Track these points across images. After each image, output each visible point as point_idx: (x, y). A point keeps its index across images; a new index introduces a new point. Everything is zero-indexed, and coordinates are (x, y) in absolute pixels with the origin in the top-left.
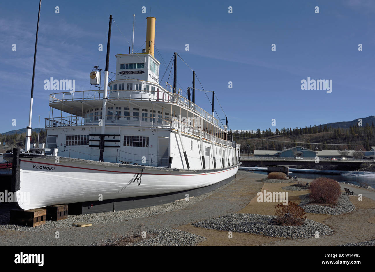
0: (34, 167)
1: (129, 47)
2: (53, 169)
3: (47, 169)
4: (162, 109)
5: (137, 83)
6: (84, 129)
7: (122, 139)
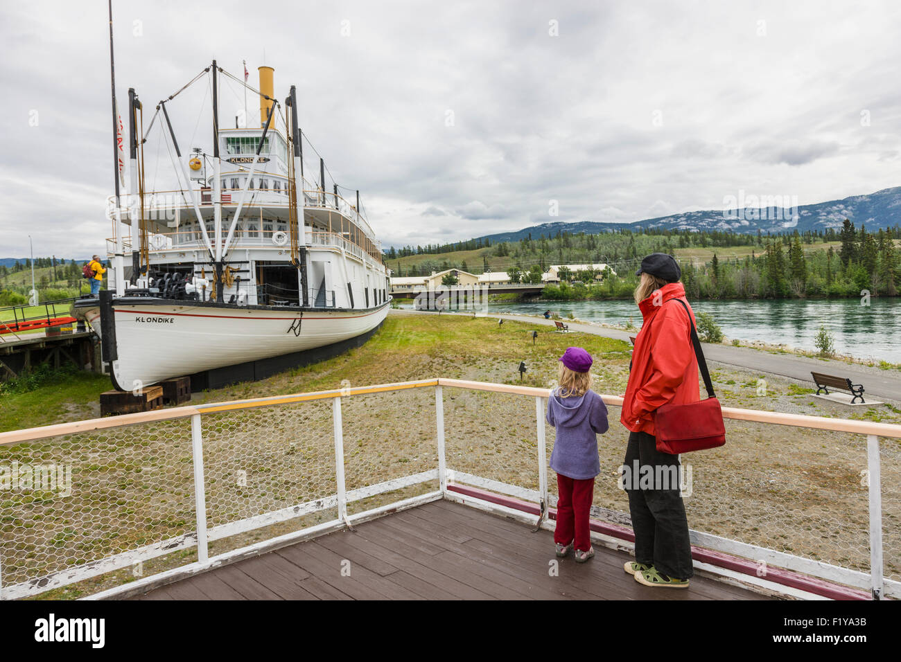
0: (137, 319)
1: (237, 118)
2: (169, 321)
3: (158, 322)
4: (312, 218)
5: (261, 178)
6: (183, 254)
7: (251, 267)
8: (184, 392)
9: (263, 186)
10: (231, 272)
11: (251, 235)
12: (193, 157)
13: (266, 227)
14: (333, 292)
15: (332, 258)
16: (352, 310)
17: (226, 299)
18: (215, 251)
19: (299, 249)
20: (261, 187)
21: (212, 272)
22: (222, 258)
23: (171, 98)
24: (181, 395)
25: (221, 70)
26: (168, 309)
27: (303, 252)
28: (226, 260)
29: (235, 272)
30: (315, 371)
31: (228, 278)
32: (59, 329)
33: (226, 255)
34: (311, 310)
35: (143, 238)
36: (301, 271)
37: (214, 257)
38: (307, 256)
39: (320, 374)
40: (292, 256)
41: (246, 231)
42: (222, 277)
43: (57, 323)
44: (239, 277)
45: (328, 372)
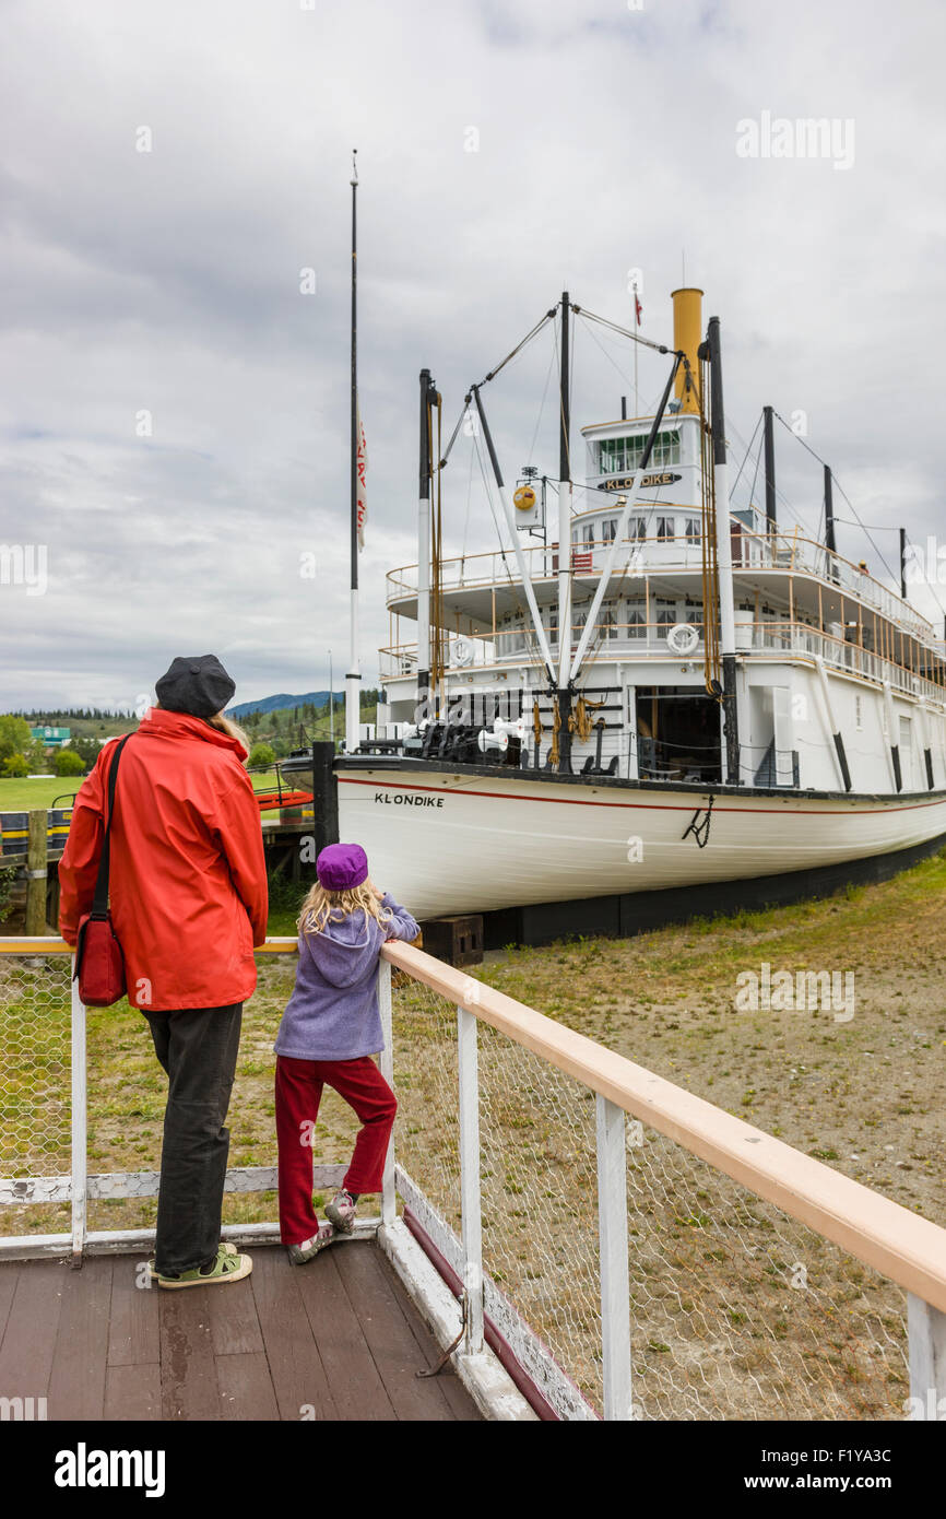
0: (378, 798)
1: (624, 399)
2: (435, 802)
3: (416, 804)
4: (756, 593)
5: (662, 515)
6: (503, 675)
7: (627, 700)
8: (468, 945)
9: (665, 532)
10: (587, 709)
11: (631, 634)
12: (521, 485)
13: (663, 616)
14: (795, 755)
15: (796, 679)
16: (847, 796)
17: (578, 765)
18: (557, 668)
19: (721, 661)
20: (661, 533)
21: (552, 710)
22: (570, 683)
23: (490, 377)
24: (463, 950)
25: (577, 309)
26: (433, 779)
27: (730, 666)
28: (578, 685)
29: (594, 709)
30: (752, 928)
31: (582, 721)
32: (300, 813)
33: (578, 675)
34: (747, 793)
35: (437, 645)
36: (725, 708)
37: (555, 679)
38: (739, 676)
39: (760, 937)
40: (707, 675)
41: (622, 626)
42: (570, 719)
43: (294, 802)
44: (602, 719)
45: (782, 932)
